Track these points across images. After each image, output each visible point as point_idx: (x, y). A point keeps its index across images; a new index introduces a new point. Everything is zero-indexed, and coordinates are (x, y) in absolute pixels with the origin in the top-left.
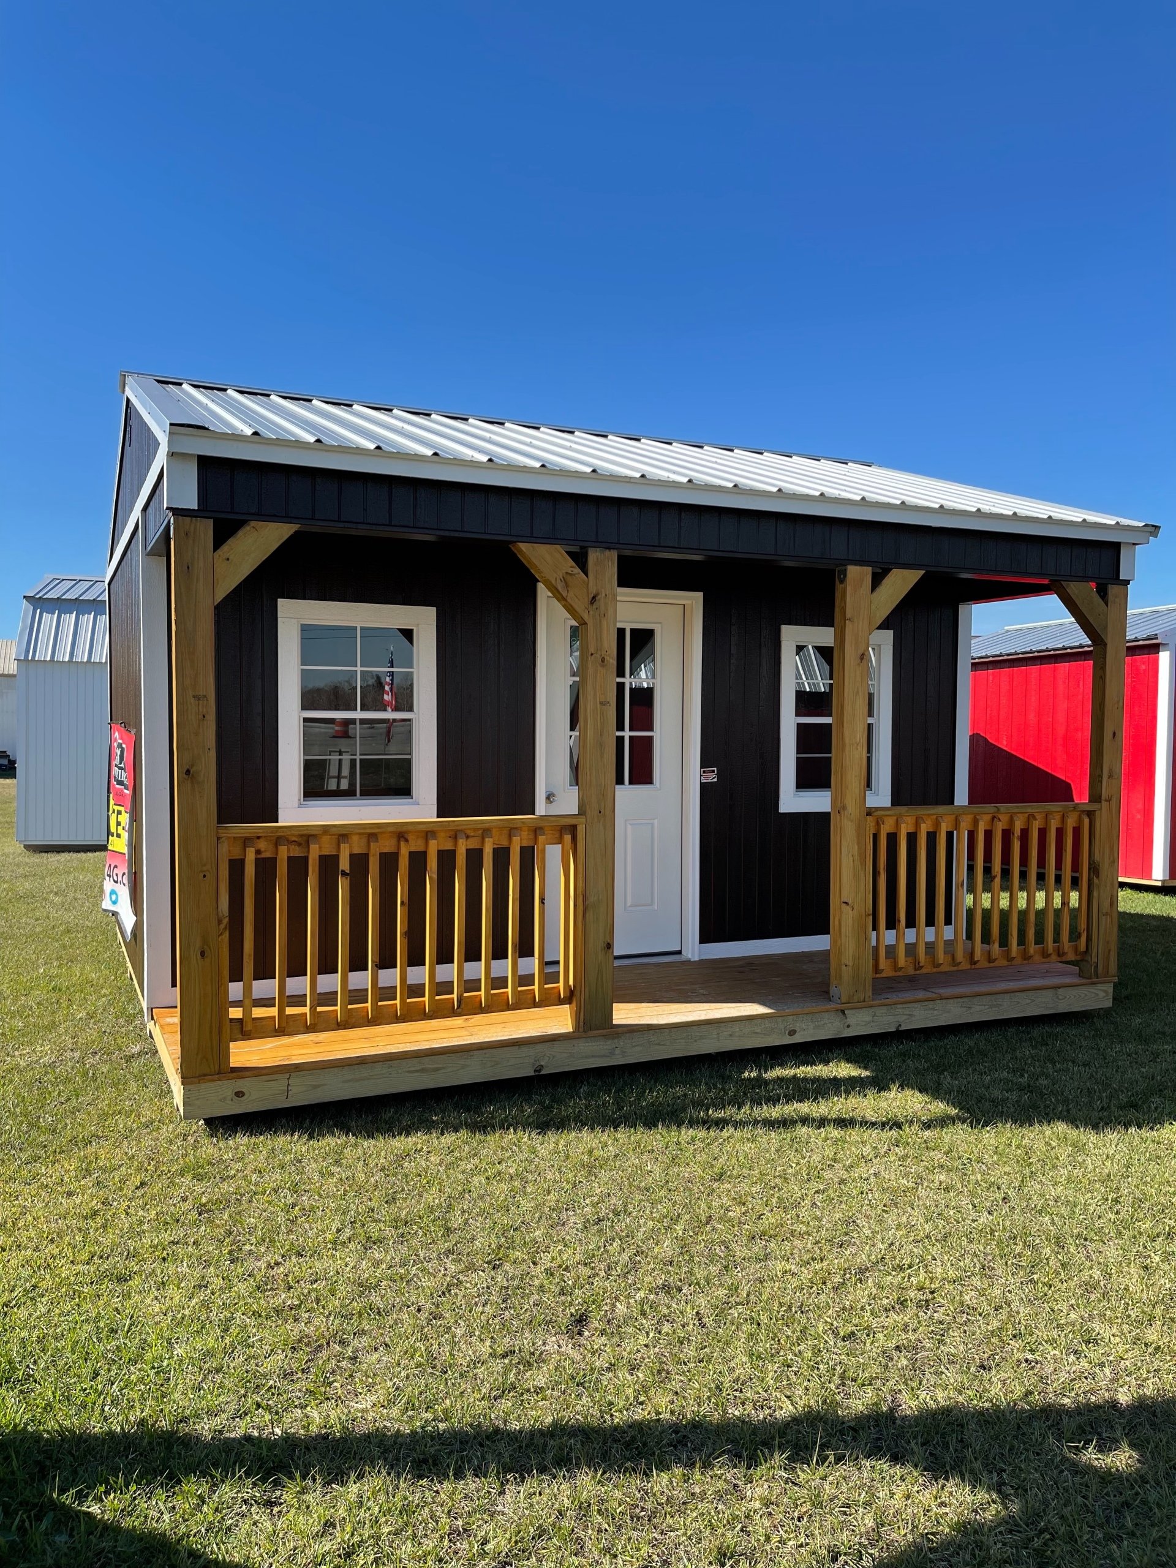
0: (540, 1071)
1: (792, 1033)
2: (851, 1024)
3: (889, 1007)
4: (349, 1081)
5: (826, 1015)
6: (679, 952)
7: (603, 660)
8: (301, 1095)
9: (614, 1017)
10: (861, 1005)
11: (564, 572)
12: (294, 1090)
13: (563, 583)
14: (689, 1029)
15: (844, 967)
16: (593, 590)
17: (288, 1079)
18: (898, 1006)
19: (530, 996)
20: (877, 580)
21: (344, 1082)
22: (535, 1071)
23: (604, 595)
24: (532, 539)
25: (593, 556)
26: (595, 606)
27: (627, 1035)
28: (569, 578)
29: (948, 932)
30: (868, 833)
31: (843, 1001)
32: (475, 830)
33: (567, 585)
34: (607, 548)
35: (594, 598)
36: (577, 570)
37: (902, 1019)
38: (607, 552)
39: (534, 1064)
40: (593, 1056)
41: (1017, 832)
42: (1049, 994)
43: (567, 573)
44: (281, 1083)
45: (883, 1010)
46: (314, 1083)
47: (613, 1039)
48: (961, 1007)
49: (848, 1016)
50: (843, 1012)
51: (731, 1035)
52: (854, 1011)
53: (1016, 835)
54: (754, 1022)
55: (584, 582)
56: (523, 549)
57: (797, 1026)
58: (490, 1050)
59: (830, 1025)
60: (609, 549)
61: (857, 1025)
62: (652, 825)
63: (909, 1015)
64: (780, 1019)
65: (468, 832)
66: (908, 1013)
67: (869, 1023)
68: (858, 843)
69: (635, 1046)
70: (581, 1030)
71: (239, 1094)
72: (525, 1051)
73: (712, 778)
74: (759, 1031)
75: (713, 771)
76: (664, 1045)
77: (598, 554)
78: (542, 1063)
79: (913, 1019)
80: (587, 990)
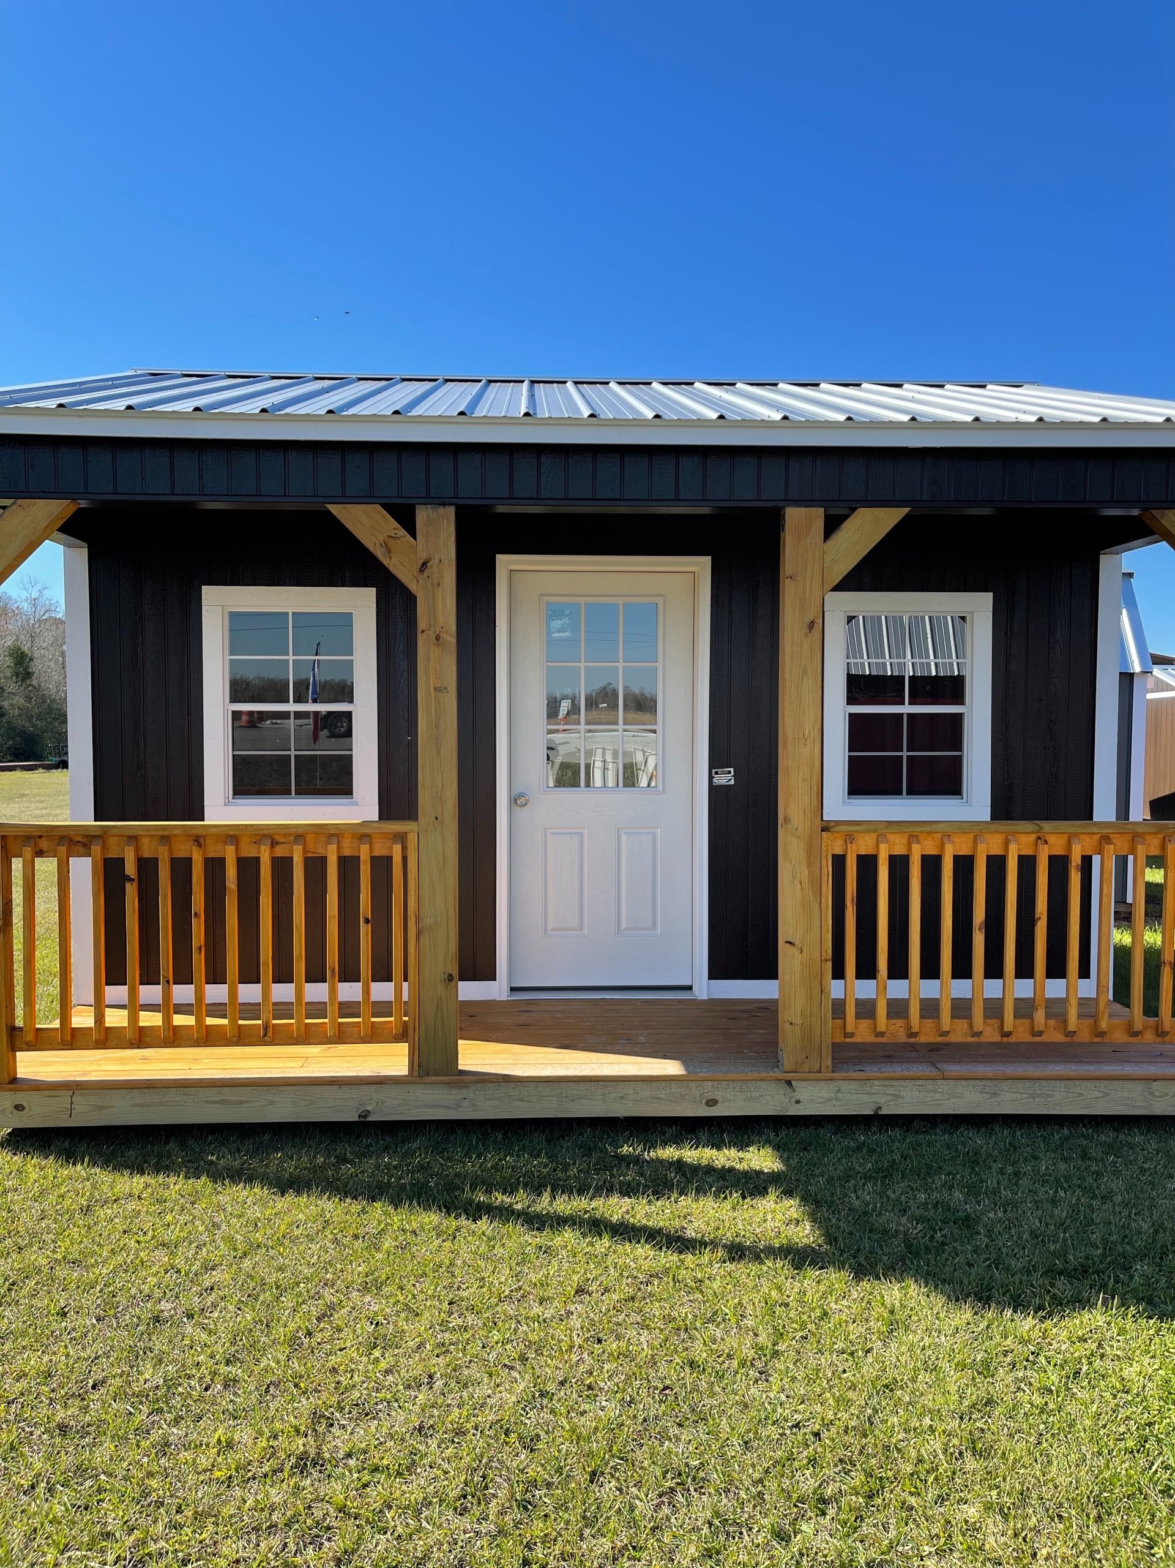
0: (366, 1116)
1: (712, 1103)
2: (801, 1099)
3: (863, 1083)
4: (139, 1105)
5: (763, 1084)
6: (690, 988)
7: (438, 638)
8: (85, 1115)
9: (460, 1062)
10: (816, 1075)
11: (385, 535)
12: (78, 1108)
13: (384, 549)
14: (563, 1085)
15: (787, 1026)
16: (423, 555)
17: (72, 1096)
18: (876, 1082)
19: (356, 1029)
20: (832, 525)
21: (133, 1105)
22: (359, 1116)
23: (437, 560)
24: (344, 498)
25: (422, 515)
26: (426, 574)
27: (479, 1085)
28: (391, 543)
29: (1086, 988)
30: (824, 854)
31: (786, 1069)
32: (285, 835)
33: (389, 551)
34: (440, 504)
35: (424, 564)
36: (402, 532)
37: (882, 1100)
38: (441, 510)
39: (358, 1109)
40: (434, 1106)
41: (1076, 860)
42: (1138, 1088)
43: (390, 537)
44: (63, 1101)
45: (853, 1085)
46: (100, 1104)
47: (460, 1088)
48: (982, 1092)
49: (797, 1089)
50: (789, 1083)
51: (622, 1098)
52: (805, 1084)
53: (1074, 864)
54: (654, 1085)
55: (411, 546)
56: (333, 512)
57: (718, 1095)
58: (304, 1088)
59: (769, 1098)
60: (444, 505)
61: (812, 1101)
62: (655, 834)
63: (895, 1095)
64: (693, 1084)
65: (277, 838)
66: (892, 1092)
67: (830, 1100)
68: (809, 866)
69: (489, 1099)
70: (416, 1074)
71: (19, 1108)
72: (346, 1092)
73: (726, 778)
74: (662, 1096)
75: (729, 772)
76: (528, 1101)
77: (430, 511)
78: (369, 1108)
79: (900, 1101)
80: (423, 1028)
